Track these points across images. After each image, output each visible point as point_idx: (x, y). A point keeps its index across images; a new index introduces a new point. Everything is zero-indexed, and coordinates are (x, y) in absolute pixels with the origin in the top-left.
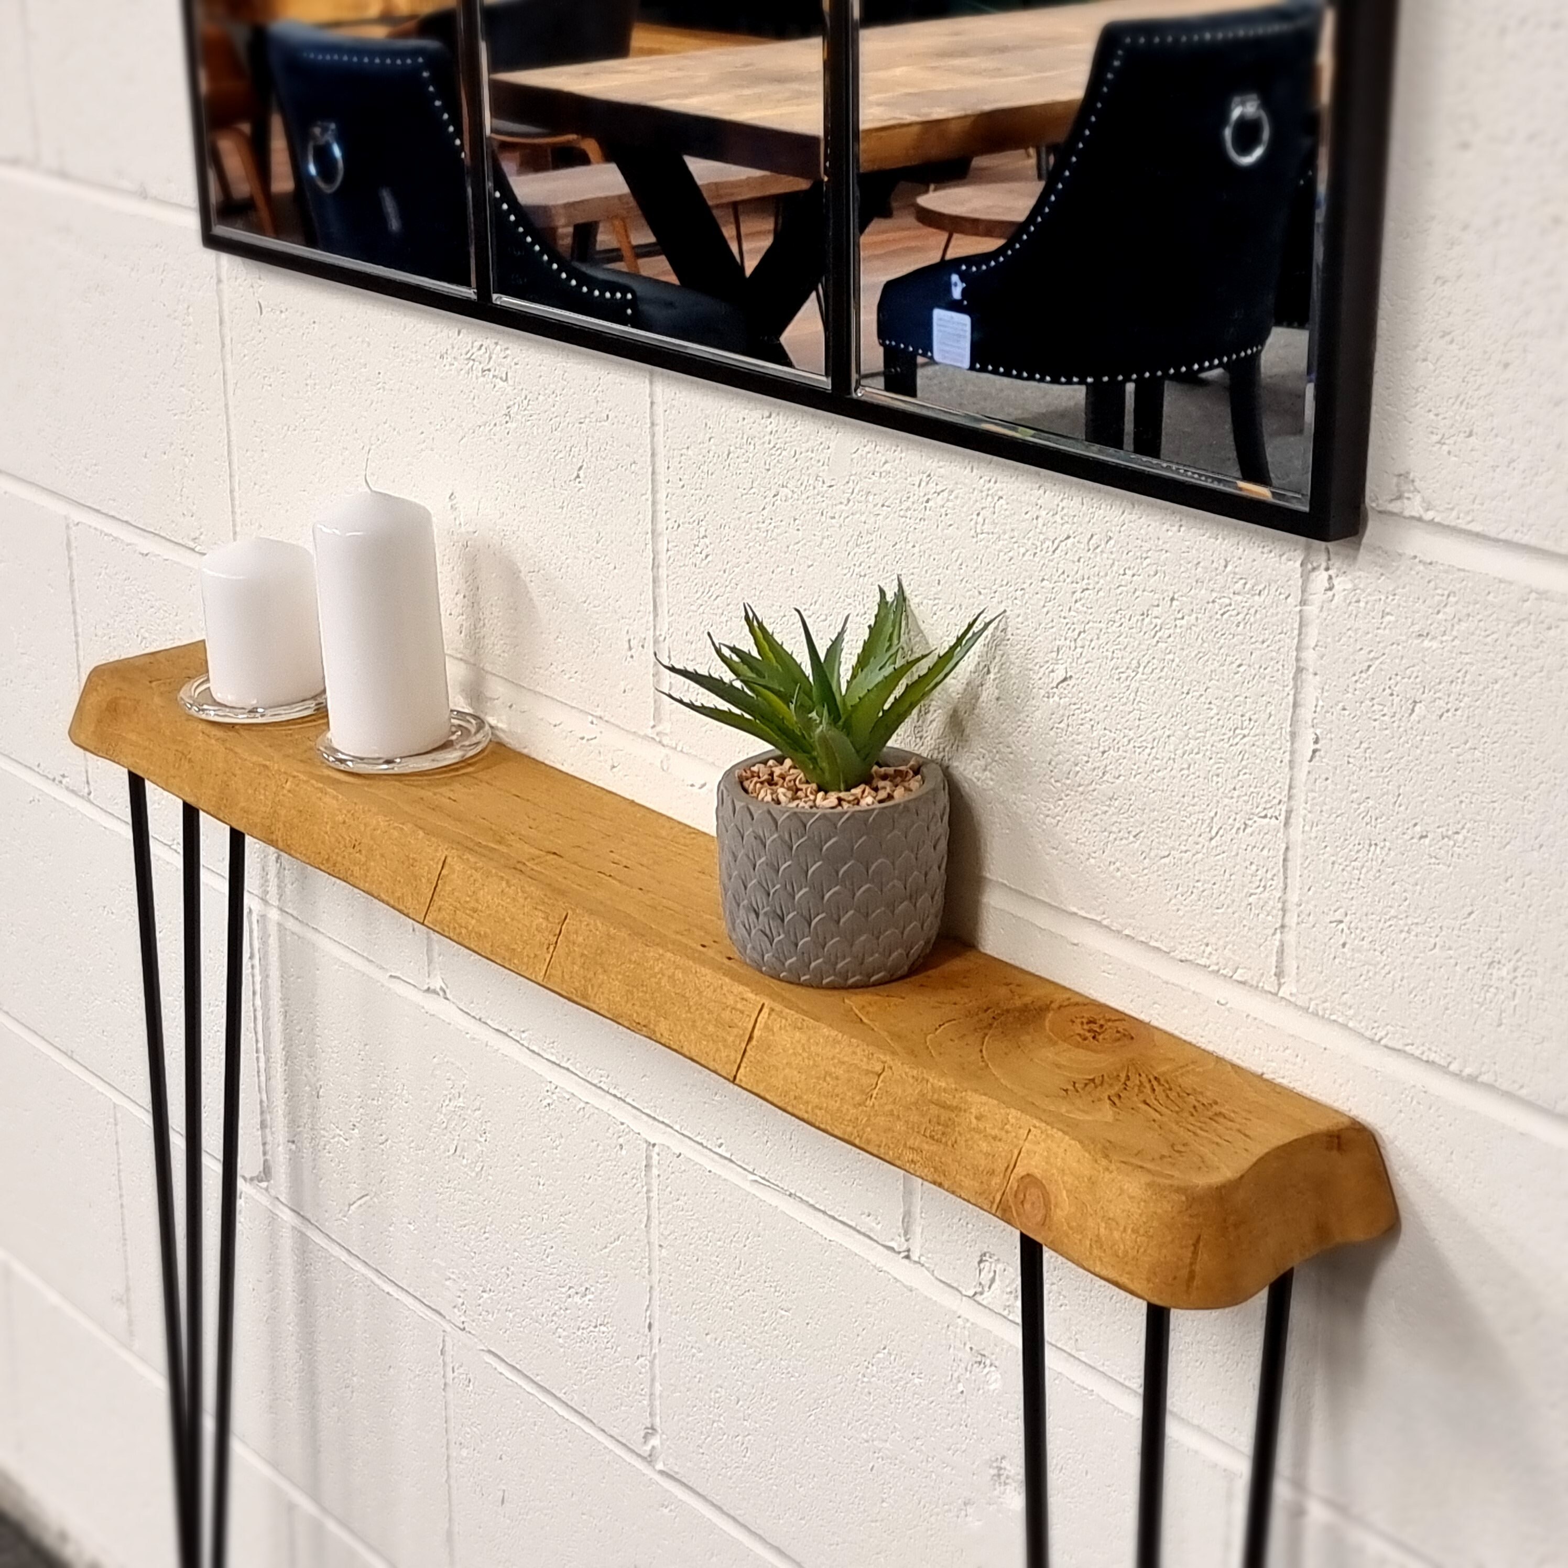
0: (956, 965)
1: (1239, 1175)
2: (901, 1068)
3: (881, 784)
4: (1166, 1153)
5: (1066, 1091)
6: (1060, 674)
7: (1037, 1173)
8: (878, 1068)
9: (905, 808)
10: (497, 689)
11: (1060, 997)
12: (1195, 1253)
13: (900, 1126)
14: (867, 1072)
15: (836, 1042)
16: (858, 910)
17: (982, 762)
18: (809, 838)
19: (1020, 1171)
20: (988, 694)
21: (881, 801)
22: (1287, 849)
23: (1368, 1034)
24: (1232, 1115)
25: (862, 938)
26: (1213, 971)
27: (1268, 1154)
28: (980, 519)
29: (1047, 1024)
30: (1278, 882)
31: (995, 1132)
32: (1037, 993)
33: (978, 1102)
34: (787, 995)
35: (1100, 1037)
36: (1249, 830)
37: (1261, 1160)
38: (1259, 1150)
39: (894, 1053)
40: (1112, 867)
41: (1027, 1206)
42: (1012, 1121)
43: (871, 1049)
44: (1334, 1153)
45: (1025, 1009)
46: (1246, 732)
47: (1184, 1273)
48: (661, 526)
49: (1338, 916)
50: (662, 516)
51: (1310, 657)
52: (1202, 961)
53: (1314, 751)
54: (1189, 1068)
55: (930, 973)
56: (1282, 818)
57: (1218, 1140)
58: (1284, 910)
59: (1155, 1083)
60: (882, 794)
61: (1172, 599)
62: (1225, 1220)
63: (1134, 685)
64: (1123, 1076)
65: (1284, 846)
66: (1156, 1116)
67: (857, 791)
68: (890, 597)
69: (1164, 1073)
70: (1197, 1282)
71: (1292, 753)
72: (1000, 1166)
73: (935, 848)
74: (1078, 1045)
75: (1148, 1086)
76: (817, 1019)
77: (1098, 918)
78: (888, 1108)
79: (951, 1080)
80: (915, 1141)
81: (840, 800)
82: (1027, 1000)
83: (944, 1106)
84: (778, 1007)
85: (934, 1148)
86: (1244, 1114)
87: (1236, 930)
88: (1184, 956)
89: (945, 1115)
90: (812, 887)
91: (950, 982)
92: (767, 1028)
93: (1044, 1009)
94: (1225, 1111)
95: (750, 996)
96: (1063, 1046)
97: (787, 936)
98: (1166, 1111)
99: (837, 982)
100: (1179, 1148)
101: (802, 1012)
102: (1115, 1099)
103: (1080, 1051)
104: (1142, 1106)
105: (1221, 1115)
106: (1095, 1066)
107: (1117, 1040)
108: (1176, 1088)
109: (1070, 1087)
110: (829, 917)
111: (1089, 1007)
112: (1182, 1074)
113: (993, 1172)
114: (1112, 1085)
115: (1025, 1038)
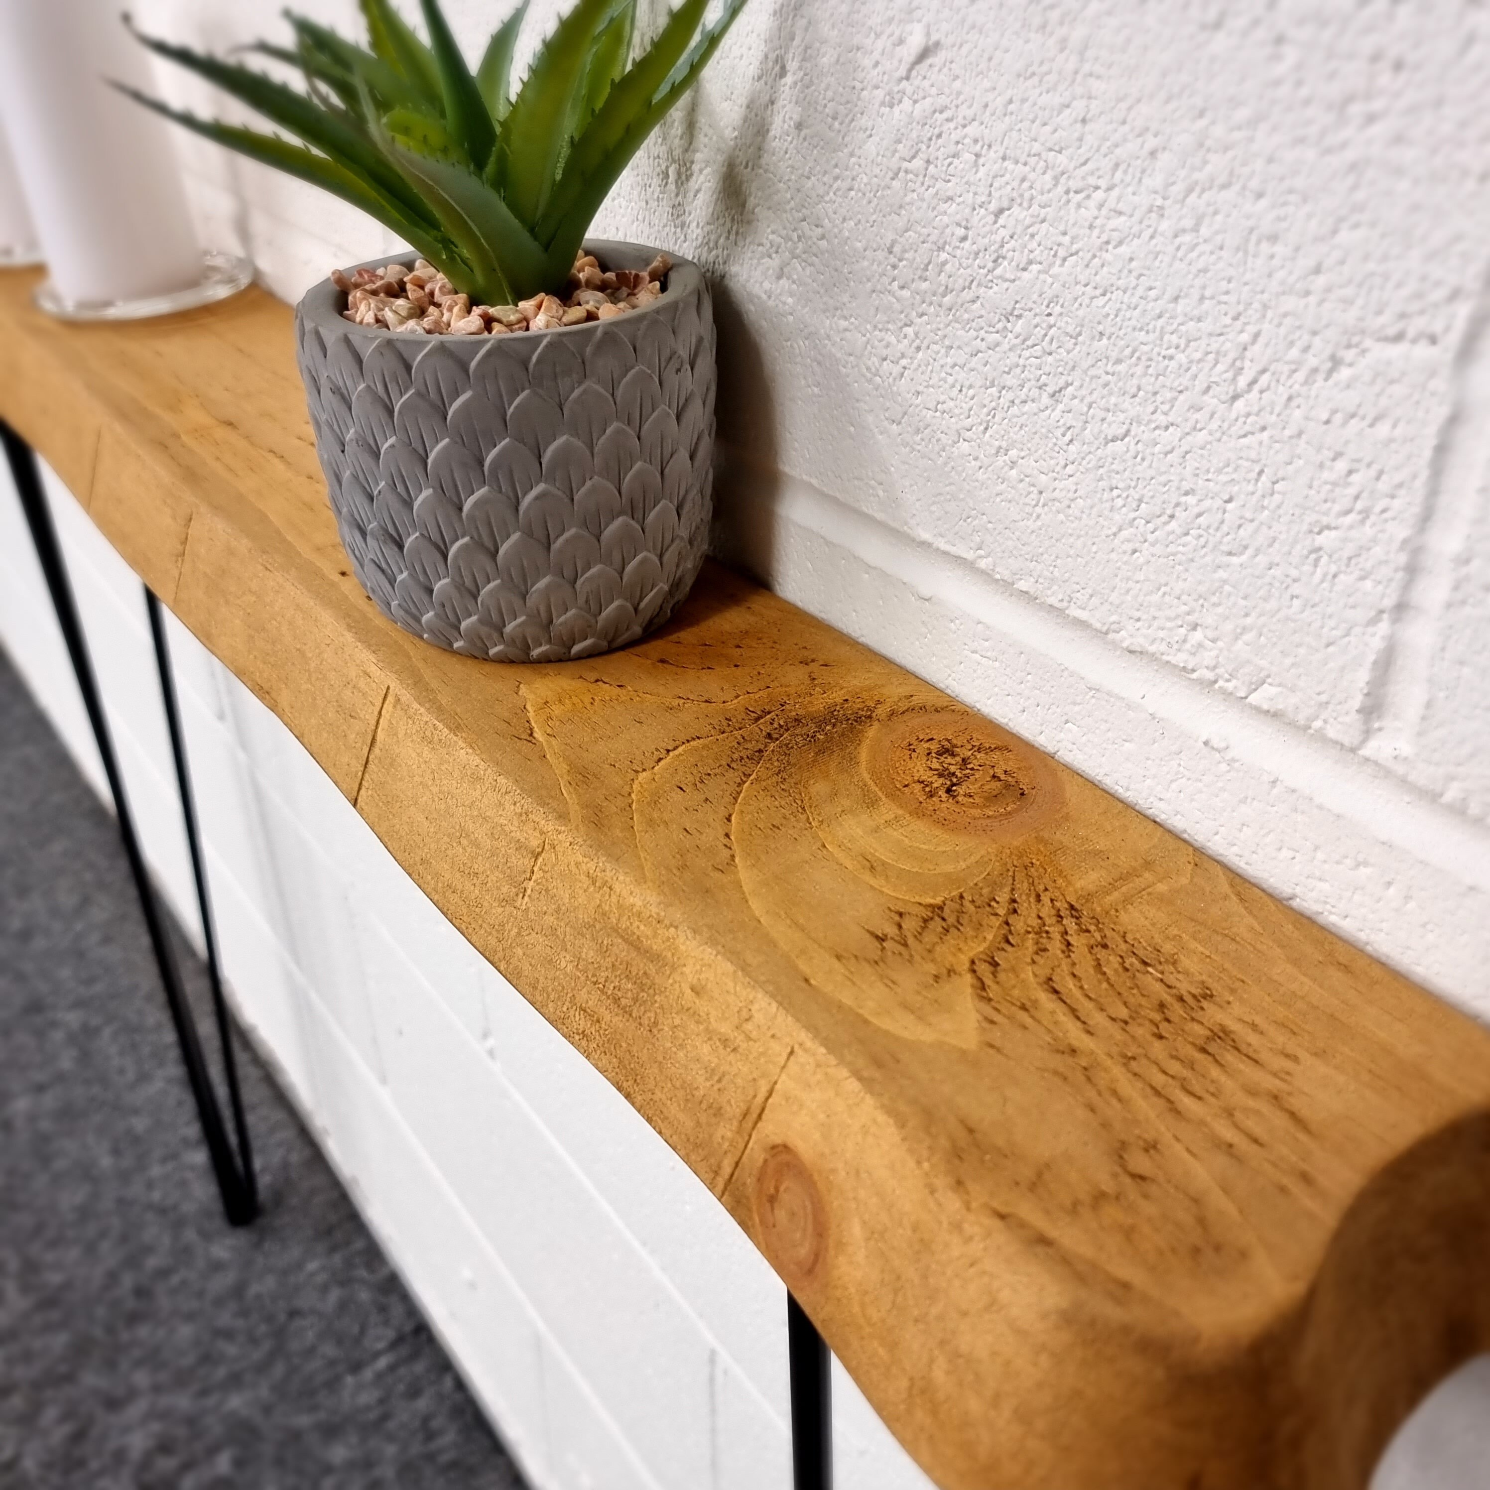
0: (730, 620)
1: (1299, 1288)
4: (1108, 1185)
5: (881, 939)
6: (916, 41)
7: (804, 1150)
8: (535, 840)
9: (611, 335)
11: (894, 692)
13: (565, 962)
14: (520, 846)
15: (476, 779)
16: (529, 533)
17: (774, 263)
19: (768, 1132)
20: (782, 120)
22: (1454, 420)
24: (1253, 1038)
25: (542, 583)
26: (1200, 682)
29: (864, 754)
30: (1409, 505)
31: (725, 1028)
32: (855, 681)
33: (698, 958)
34: (427, 674)
35: (961, 790)
36: (1344, 373)
39: (563, 817)
40: (1001, 460)
41: (781, 1215)
42: (758, 1017)
43: (527, 803)
45: (829, 717)
46: (1377, 105)
52: (1180, 659)
54: (1138, 882)
55: (682, 634)
56: (1453, 339)
57: (1228, 1134)
58: (1412, 570)
59: (1070, 924)
60: (575, 312)
63: (1078, 34)
64: (1003, 897)
65: (1442, 412)
66: (1074, 1033)
67: (526, 305)
69: (1089, 897)
72: (734, 1110)
73: (678, 418)
74: (918, 813)
75: (1055, 931)
76: (456, 729)
77: (970, 555)
78: (549, 920)
79: (653, 898)
80: (588, 997)
81: (489, 320)
82: (837, 696)
83: (635, 944)
84: (406, 696)
85: (618, 1021)
86: (1281, 1038)
87: (1272, 604)
88: (1139, 642)
89: (639, 965)
91: (710, 656)
92: (392, 731)
93: (863, 718)
94: (1233, 1026)
95: (373, 669)
96: (888, 810)
97: (413, 575)
98: (1098, 1019)
99: (513, 652)
100: (1140, 1162)
101: (439, 710)
102: (984, 969)
103: (919, 825)
104: (1044, 998)
105: (1221, 1035)
106: (949, 868)
107: (994, 798)
108: (1113, 939)
109: (891, 930)
110: (478, 543)
111: (945, 716)
112: (1127, 900)
113: (718, 1113)
114: (979, 926)
115: (819, 788)
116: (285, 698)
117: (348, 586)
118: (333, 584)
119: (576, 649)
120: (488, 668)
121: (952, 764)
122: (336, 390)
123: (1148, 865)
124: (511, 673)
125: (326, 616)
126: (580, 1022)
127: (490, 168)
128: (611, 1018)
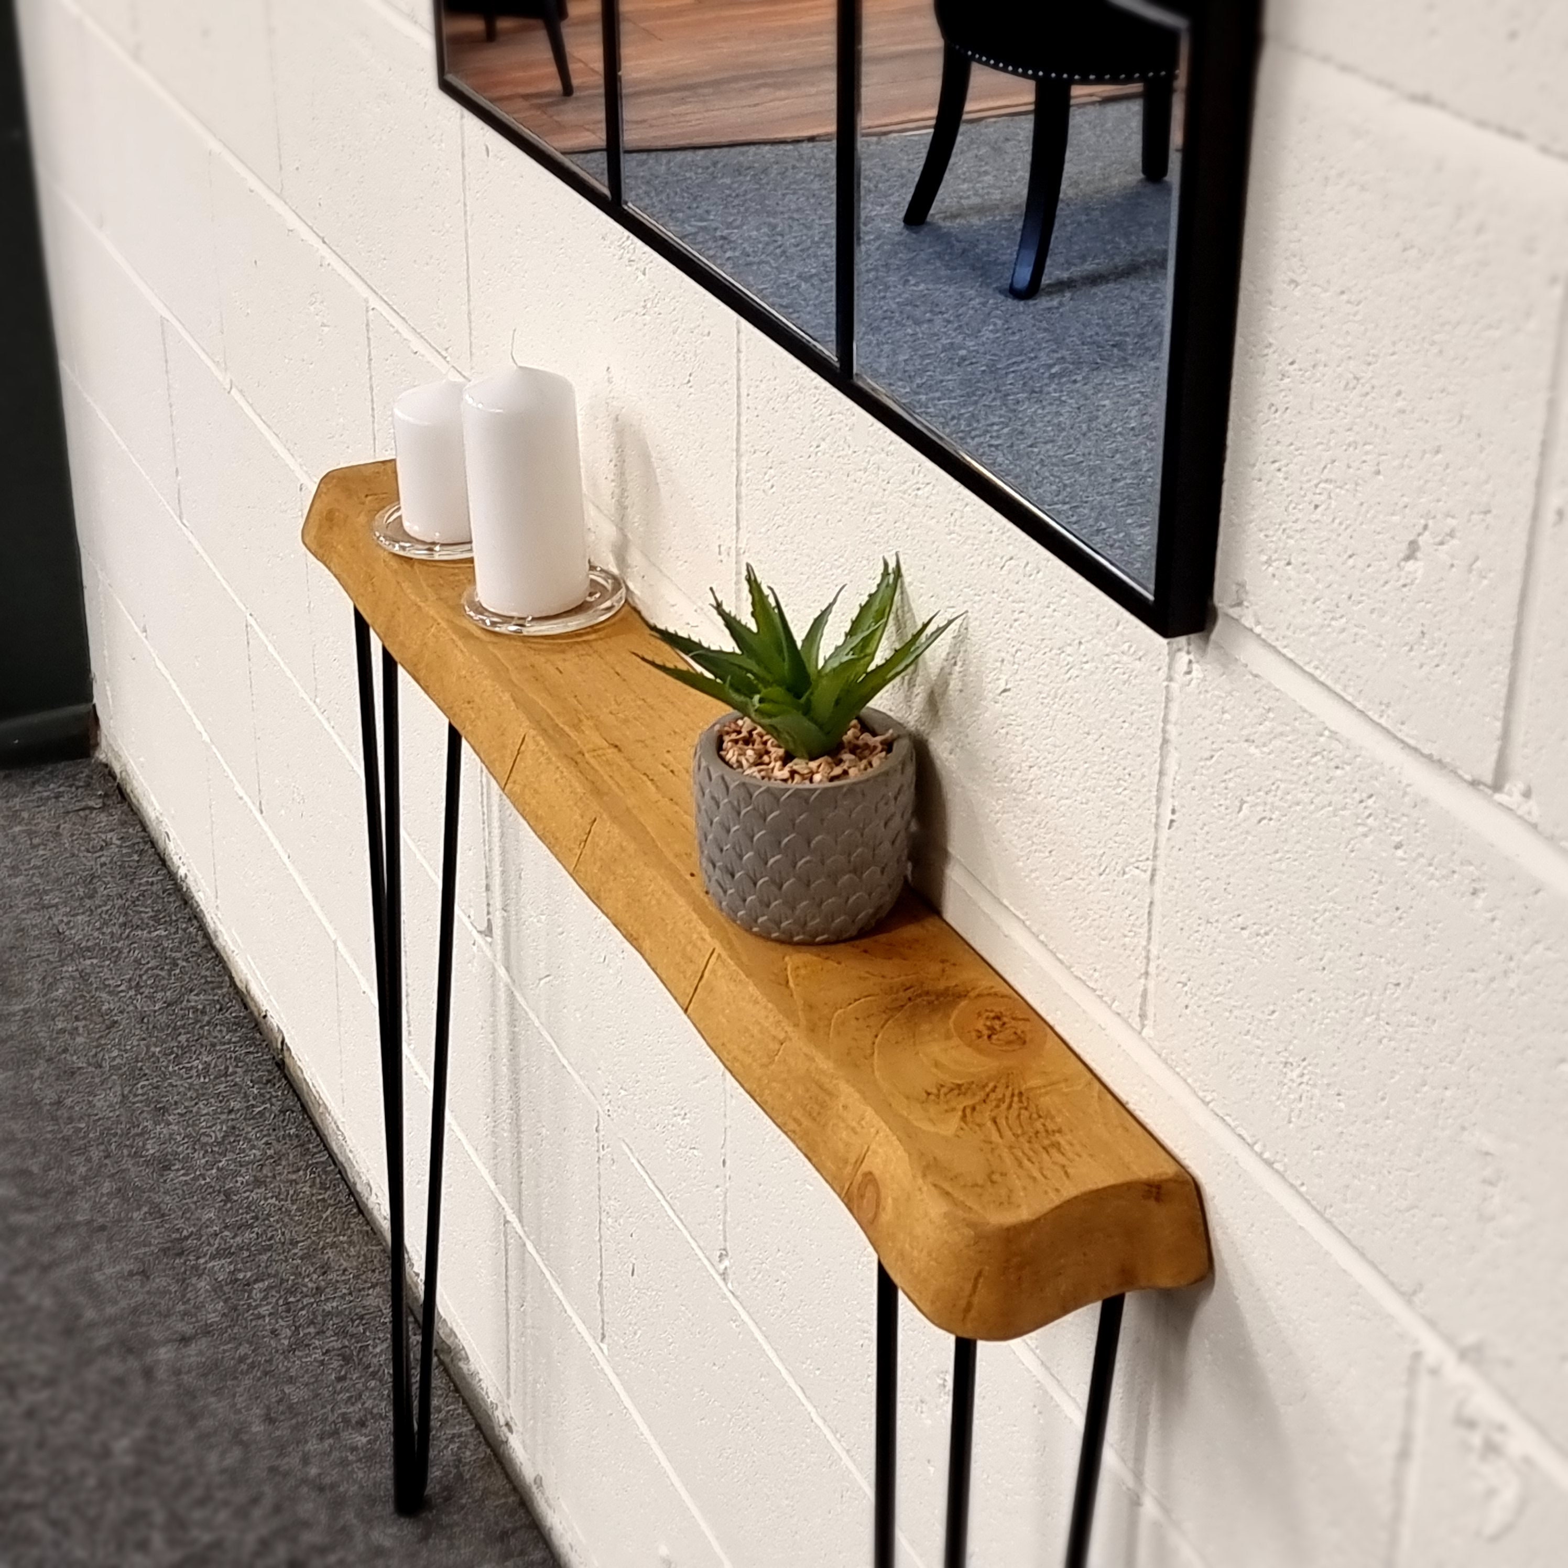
0: (910, 931)
1: (1034, 1218)
2: (799, 1042)
3: (847, 756)
4: (980, 1182)
5: (929, 1094)
6: (1003, 684)
7: (877, 1173)
8: (782, 1036)
9: (851, 790)
10: (635, 558)
11: (986, 982)
12: (975, 1287)
13: (789, 1096)
14: (774, 1038)
15: (756, 1002)
16: (799, 879)
17: (949, 745)
18: (754, 809)
19: (864, 1168)
20: (954, 684)
21: (832, 779)
22: (1151, 903)
23: (1201, 1094)
24: (1067, 1147)
25: (804, 903)
26: (1098, 996)
27: (1076, 1198)
28: (952, 519)
29: (955, 1014)
30: (1144, 931)
31: (854, 1124)
32: (967, 975)
33: (847, 1093)
34: (737, 943)
35: (995, 1037)
36: (1126, 876)
37: (1070, 1202)
38: (1070, 1191)
39: (796, 1025)
41: (864, 1204)
42: (868, 1119)
43: (780, 1017)
44: (1152, 1203)
45: (945, 993)
46: (1126, 785)
47: (963, 1303)
48: (743, 447)
49: (1183, 978)
50: (744, 439)
51: (1173, 730)
52: (1091, 984)
53: (1172, 821)
54: (1057, 1086)
55: (878, 937)
56: (1149, 874)
57: (1038, 1175)
58: (1147, 959)
59: (1016, 1099)
60: (837, 771)
61: (1080, 643)
62: (1007, 1261)
63: (1052, 713)
64: (991, 1085)
65: (1148, 900)
66: (995, 1137)
67: (813, 765)
68: (890, 570)
69: (1030, 1089)
70: (973, 1314)
71: (1158, 816)
72: (853, 1160)
73: (886, 824)
74: (969, 1045)
75: (1007, 1100)
76: (749, 975)
77: (1022, 917)
78: (784, 1076)
79: (831, 1065)
80: (797, 1113)
81: (793, 773)
82: (952, 982)
83: (821, 1087)
84: (724, 955)
85: (810, 1125)
86: (1079, 1148)
88: (1079, 973)
89: (822, 1097)
90: (758, 853)
91: (891, 952)
92: (713, 971)
93: (961, 996)
94: (1063, 1142)
95: (707, 937)
96: (956, 1041)
97: (737, 891)
98: (1008, 1133)
99: (783, 937)
100: (996, 1177)
101: (740, 964)
102: (968, 1111)
103: (968, 1051)
104: (989, 1124)
105: (1057, 1146)
106: (972, 1070)
107: (1009, 1043)
108: (1032, 1108)
109: (935, 1091)
110: (773, 881)
111: (1006, 1000)
112: (1046, 1093)
113: (846, 1162)
114: (974, 1095)
115: (925, 1027)
116: (647, 944)
117: (694, 882)
118: (686, 881)
119: (818, 939)
120: (769, 944)
121: (997, 1024)
122: (713, 798)
123: (1066, 1080)
124: (781, 948)
125: (681, 901)
126: (792, 1126)
127: (803, 700)
128: (806, 1122)
